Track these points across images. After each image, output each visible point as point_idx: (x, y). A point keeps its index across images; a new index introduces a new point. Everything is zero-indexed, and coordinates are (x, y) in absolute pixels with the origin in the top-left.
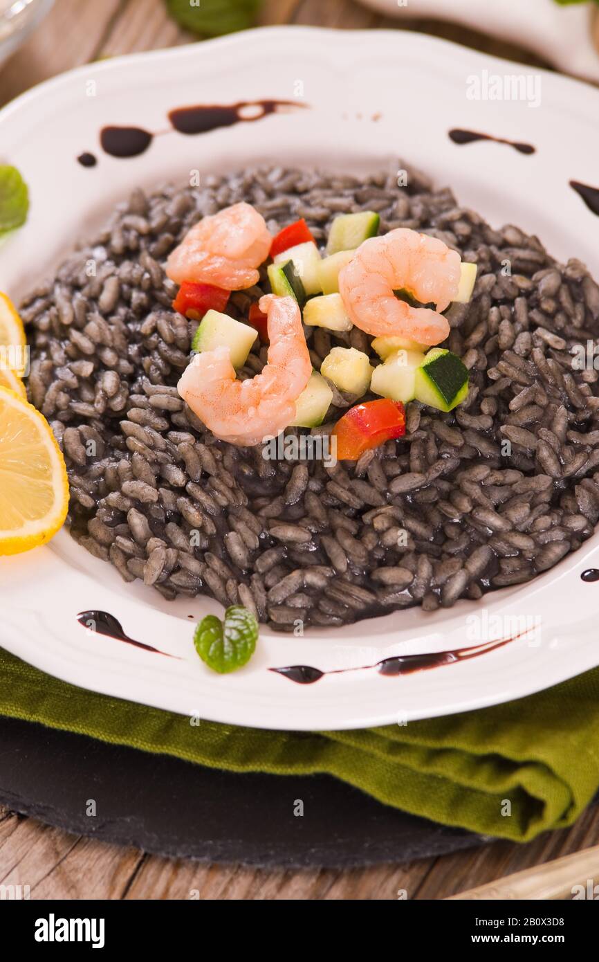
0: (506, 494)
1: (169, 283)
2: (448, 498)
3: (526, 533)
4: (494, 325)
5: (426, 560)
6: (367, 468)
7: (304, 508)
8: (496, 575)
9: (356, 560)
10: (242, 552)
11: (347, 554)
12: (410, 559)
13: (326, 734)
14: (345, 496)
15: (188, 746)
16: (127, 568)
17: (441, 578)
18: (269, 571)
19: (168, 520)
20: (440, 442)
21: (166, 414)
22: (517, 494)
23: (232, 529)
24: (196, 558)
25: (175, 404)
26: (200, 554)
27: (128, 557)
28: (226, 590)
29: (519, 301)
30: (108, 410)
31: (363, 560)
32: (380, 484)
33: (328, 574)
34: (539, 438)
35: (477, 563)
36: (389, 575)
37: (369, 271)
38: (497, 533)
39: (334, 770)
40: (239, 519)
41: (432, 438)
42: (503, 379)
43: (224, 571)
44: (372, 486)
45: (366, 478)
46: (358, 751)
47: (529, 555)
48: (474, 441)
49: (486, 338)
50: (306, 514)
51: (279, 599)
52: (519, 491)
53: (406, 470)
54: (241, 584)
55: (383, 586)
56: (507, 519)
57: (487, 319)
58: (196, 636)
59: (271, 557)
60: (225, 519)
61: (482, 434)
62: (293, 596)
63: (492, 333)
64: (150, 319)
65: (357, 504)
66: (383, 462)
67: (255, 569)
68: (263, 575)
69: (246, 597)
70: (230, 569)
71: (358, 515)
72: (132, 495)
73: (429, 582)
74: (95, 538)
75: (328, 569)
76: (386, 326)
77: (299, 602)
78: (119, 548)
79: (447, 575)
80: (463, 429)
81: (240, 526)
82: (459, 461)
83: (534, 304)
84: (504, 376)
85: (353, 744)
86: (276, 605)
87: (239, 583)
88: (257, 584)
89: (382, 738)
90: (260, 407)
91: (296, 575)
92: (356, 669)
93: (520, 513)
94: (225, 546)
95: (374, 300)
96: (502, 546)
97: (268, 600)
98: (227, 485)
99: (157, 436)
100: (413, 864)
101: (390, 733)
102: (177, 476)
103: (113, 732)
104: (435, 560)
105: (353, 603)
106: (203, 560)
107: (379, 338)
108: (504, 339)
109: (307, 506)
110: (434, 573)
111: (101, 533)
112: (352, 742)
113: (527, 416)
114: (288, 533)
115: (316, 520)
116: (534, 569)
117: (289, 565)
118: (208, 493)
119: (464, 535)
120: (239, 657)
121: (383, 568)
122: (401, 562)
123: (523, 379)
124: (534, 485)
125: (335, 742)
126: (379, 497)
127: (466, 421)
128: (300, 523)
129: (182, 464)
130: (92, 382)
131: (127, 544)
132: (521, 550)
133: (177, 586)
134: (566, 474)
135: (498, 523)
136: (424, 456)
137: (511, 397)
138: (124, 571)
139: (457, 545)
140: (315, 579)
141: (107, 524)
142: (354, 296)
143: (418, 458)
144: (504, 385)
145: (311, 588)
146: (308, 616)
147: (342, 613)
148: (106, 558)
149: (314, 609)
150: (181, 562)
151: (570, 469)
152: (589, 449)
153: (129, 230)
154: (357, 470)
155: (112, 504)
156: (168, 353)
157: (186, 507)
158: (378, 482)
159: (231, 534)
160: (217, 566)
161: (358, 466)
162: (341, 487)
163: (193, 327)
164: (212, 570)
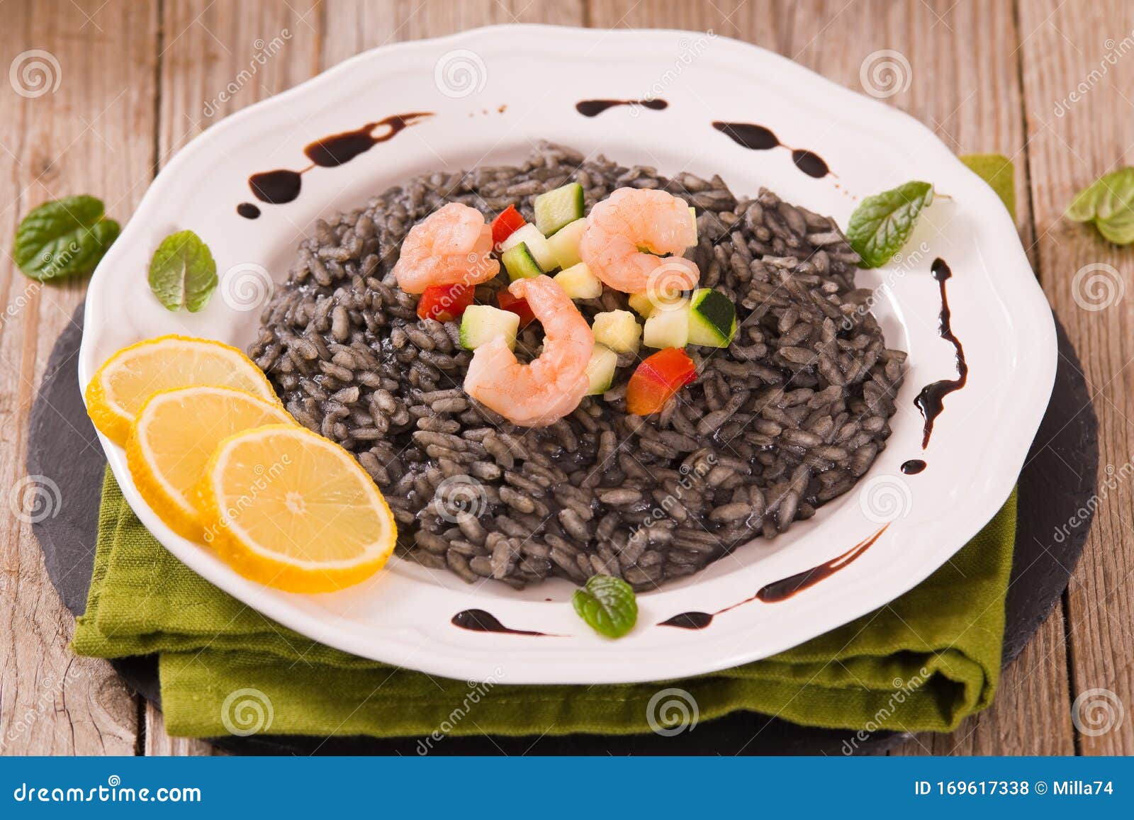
0: (803, 413)
1: (402, 297)
2: (753, 428)
3: (835, 445)
4: (724, 261)
5: (757, 490)
6: (671, 418)
7: (621, 470)
8: (820, 492)
9: (693, 506)
10: (580, 526)
11: (682, 502)
12: (741, 492)
13: (726, 674)
14: (659, 449)
15: (595, 720)
16: (470, 569)
17: (773, 505)
18: (612, 536)
19: (495, 515)
20: (727, 379)
21: (454, 415)
22: (814, 410)
23: (565, 507)
24: (536, 543)
25: (460, 404)
26: (540, 538)
27: (468, 558)
28: (578, 565)
29: (737, 237)
30: (392, 426)
31: (699, 505)
32: (688, 431)
33: (670, 526)
34: (817, 352)
35: (800, 479)
36: (728, 512)
37: (610, 233)
38: (810, 450)
39: (750, 705)
40: (566, 496)
41: (719, 376)
42: (760, 306)
43: (569, 549)
44: (681, 433)
45: (671, 427)
46: (762, 682)
47: (844, 464)
48: (756, 372)
49: (723, 274)
50: (626, 476)
51: (631, 561)
52: (815, 406)
53: (707, 411)
54: (592, 556)
55: (724, 524)
56: (815, 434)
57: (714, 257)
58: (579, 610)
59: (608, 524)
60: (552, 499)
61: (760, 362)
62: (643, 555)
63: (725, 269)
64: (396, 334)
65: (672, 453)
66: (683, 409)
67: (598, 538)
68: (608, 543)
69: (600, 567)
70: (573, 545)
71: (676, 464)
73: (764, 512)
74: (427, 549)
75: (669, 521)
76: (645, 280)
77: (650, 559)
78: (456, 552)
79: (779, 500)
80: (743, 361)
81: (569, 502)
82: (748, 393)
83: (749, 236)
84: (759, 303)
85: (756, 676)
86: (632, 568)
87: (588, 556)
88: (605, 552)
89: (782, 664)
90: (558, 383)
92: (739, 604)
93: (824, 426)
94: (561, 525)
95: (625, 259)
96: (816, 462)
97: (621, 564)
98: (542, 466)
99: (455, 438)
101: (790, 657)
102: (490, 470)
103: (516, 725)
104: (764, 489)
105: (701, 547)
106: (543, 543)
107: (636, 294)
108: (743, 272)
109: (624, 468)
110: (766, 502)
111: (432, 543)
112: (756, 675)
113: (798, 335)
114: (616, 497)
115: (637, 478)
116: (851, 476)
117: (626, 527)
118: (527, 478)
119: (779, 461)
120: (627, 620)
121: (718, 509)
122: (734, 498)
123: (780, 303)
124: (826, 398)
125: (736, 679)
126: (691, 443)
127: (743, 353)
128: (624, 485)
129: (491, 458)
130: (363, 405)
131: (465, 547)
132: (836, 462)
133: (527, 573)
134: (849, 382)
135: (807, 440)
136: (718, 394)
137: (777, 321)
138: (466, 573)
139: (776, 470)
140: (659, 534)
141: (435, 533)
142: (603, 260)
143: (714, 397)
144: (762, 311)
145: (658, 543)
146: (663, 570)
147: (693, 560)
148: (444, 566)
149: (666, 562)
150: (525, 549)
151: (851, 375)
152: (861, 353)
153: (328, 261)
154: (661, 421)
155: (434, 513)
156: (434, 359)
157: (513, 496)
158: (684, 428)
159: (563, 511)
160: (561, 542)
161: (662, 417)
162: (653, 440)
163: (450, 327)
164: (558, 548)
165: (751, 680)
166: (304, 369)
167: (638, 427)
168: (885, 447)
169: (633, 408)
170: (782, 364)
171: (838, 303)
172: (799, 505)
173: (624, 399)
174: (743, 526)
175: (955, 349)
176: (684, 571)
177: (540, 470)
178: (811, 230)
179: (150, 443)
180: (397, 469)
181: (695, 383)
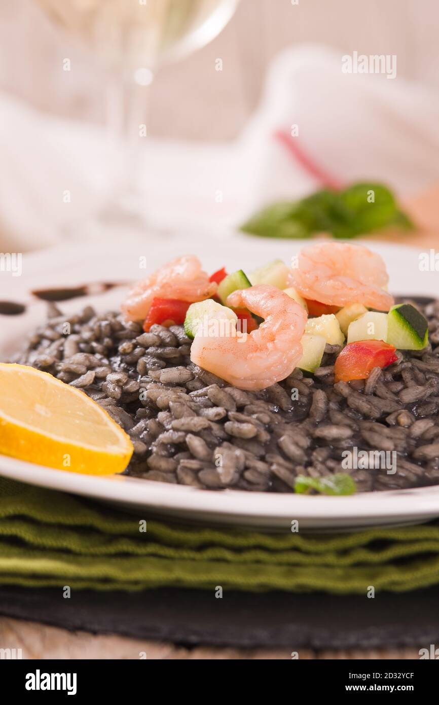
1: (128, 324)
6: (375, 387)
10: (298, 451)
11: (389, 438)
14: (365, 407)
16: (200, 481)
18: (325, 460)
19: (220, 442)
20: (423, 371)
21: (180, 384)
23: (283, 436)
24: (259, 460)
25: (186, 375)
26: (262, 459)
27: (196, 472)
30: (125, 393)
32: (390, 396)
36: (430, 450)
41: (416, 368)
43: (288, 464)
44: (383, 398)
45: (375, 394)
53: (406, 387)
54: (309, 468)
59: (319, 455)
64: (125, 345)
65: (377, 414)
66: (386, 383)
67: (314, 459)
68: (322, 462)
70: (292, 462)
71: (381, 420)
72: (183, 428)
74: (158, 469)
76: (348, 291)
78: (185, 469)
81: (287, 433)
87: (305, 468)
88: (320, 467)
94: (280, 449)
95: (330, 278)
102: (216, 412)
106: (265, 461)
107: (341, 308)
109: (334, 419)
111: (164, 464)
114: (332, 432)
115: (347, 425)
118: (249, 415)
121: (420, 448)
126: (393, 405)
129: (215, 405)
131: (194, 464)
136: (415, 378)
141: (165, 457)
142: (310, 278)
143: (412, 379)
147: (400, 481)
148: (175, 481)
149: (376, 481)
150: (249, 462)
154: (367, 388)
155: (165, 441)
156: (159, 351)
157: (236, 425)
158: (388, 395)
159: (282, 439)
160: (280, 460)
161: (368, 384)
162: (360, 399)
163: (175, 329)
164: (279, 464)
167: (346, 391)
169: (340, 378)
173: (333, 374)
177: (260, 409)
181: (395, 371)
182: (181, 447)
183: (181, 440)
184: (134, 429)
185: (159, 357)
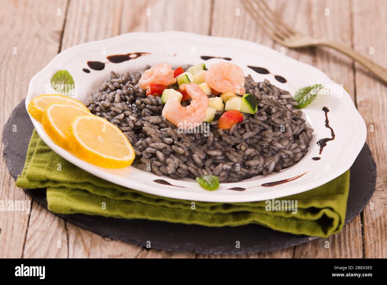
0: (279, 139)
1: (140, 90)
2: (261, 140)
3: (289, 150)
5: (262, 158)
6: (233, 132)
8: (283, 164)
9: (240, 159)
10: (199, 161)
11: (236, 157)
12: (256, 157)
14: (228, 141)
15: (200, 220)
17: (267, 164)
18: (210, 165)
19: (170, 154)
20: (253, 124)
21: (157, 124)
22: (282, 138)
23: (195, 154)
25: (160, 120)
26: (185, 163)
27: (159, 167)
28: (198, 173)
30: (135, 126)
31: (242, 159)
32: (239, 136)
34: (284, 121)
35: (277, 158)
36: (252, 163)
37: (216, 73)
38: (280, 150)
40: (195, 151)
41: (251, 122)
42: (265, 106)
43: (195, 167)
44: (236, 137)
45: (233, 135)
47: (292, 156)
48: (263, 124)
51: (217, 173)
52: (283, 137)
53: (246, 132)
55: (249, 167)
56: (283, 145)
59: (208, 162)
60: (190, 151)
61: (264, 122)
62: (221, 172)
64: (138, 101)
65: (233, 144)
66: (238, 130)
67: (206, 165)
68: (209, 167)
70: (197, 166)
71: (234, 147)
72: (156, 147)
73: (264, 166)
74: (144, 164)
75: (230, 163)
76: (227, 87)
77: (223, 174)
78: (155, 165)
79: (269, 162)
82: (260, 130)
84: (265, 105)
87: (202, 170)
88: (208, 169)
90: (196, 112)
91: (221, 165)
92: (255, 187)
93: (286, 143)
94: (193, 160)
95: (221, 81)
96: (282, 154)
97: (213, 174)
99: (157, 130)
100: (288, 249)
102: (169, 140)
103: (173, 218)
104: (264, 159)
106: (187, 165)
107: (224, 93)
109: (216, 146)
110: (265, 163)
111: (147, 162)
113: (278, 115)
114: (214, 153)
115: (220, 149)
116: (294, 161)
117: (216, 163)
118: (182, 143)
119: (270, 151)
120: (216, 186)
121: (248, 161)
122: (254, 159)
123: (272, 105)
124: (287, 135)
125: (252, 212)
126: (240, 140)
127: (259, 118)
128: (216, 150)
129: (170, 137)
130: (125, 121)
131: (158, 163)
132: (289, 155)
133: (179, 173)
134: (294, 133)
135: (280, 146)
136: (250, 128)
137: (271, 110)
138: (158, 172)
139: (269, 154)
140: (227, 166)
141: (148, 158)
142: (213, 80)
143: (248, 128)
144: (266, 107)
145: (226, 170)
146: (227, 178)
147: (239, 176)
149: (229, 176)
150: (180, 165)
151: (295, 131)
152: (299, 125)
153: (114, 83)
154: (230, 132)
155: (148, 152)
156: (151, 107)
157: (177, 148)
158: (238, 136)
159: (194, 155)
160: (192, 165)
161: (230, 131)
162: (227, 138)
163: (158, 98)
164: (192, 167)
165: (258, 213)
166: (104, 110)
167: (222, 133)
168: (306, 154)
169: (220, 127)
170: (272, 124)
171: (291, 110)
172: (276, 166)
173: (217, 125)
174: (256, 169)
175: (330, 130)
176: (235, 180)
177: (187, 141)
178: (281, 94)
179: (51, 115)
180: (136, 139)
181: (242, 123)
182: (154, 155)
183: (154, 152)
184: (137, 143)
185: (151, 110)
